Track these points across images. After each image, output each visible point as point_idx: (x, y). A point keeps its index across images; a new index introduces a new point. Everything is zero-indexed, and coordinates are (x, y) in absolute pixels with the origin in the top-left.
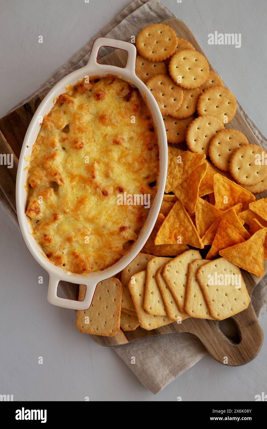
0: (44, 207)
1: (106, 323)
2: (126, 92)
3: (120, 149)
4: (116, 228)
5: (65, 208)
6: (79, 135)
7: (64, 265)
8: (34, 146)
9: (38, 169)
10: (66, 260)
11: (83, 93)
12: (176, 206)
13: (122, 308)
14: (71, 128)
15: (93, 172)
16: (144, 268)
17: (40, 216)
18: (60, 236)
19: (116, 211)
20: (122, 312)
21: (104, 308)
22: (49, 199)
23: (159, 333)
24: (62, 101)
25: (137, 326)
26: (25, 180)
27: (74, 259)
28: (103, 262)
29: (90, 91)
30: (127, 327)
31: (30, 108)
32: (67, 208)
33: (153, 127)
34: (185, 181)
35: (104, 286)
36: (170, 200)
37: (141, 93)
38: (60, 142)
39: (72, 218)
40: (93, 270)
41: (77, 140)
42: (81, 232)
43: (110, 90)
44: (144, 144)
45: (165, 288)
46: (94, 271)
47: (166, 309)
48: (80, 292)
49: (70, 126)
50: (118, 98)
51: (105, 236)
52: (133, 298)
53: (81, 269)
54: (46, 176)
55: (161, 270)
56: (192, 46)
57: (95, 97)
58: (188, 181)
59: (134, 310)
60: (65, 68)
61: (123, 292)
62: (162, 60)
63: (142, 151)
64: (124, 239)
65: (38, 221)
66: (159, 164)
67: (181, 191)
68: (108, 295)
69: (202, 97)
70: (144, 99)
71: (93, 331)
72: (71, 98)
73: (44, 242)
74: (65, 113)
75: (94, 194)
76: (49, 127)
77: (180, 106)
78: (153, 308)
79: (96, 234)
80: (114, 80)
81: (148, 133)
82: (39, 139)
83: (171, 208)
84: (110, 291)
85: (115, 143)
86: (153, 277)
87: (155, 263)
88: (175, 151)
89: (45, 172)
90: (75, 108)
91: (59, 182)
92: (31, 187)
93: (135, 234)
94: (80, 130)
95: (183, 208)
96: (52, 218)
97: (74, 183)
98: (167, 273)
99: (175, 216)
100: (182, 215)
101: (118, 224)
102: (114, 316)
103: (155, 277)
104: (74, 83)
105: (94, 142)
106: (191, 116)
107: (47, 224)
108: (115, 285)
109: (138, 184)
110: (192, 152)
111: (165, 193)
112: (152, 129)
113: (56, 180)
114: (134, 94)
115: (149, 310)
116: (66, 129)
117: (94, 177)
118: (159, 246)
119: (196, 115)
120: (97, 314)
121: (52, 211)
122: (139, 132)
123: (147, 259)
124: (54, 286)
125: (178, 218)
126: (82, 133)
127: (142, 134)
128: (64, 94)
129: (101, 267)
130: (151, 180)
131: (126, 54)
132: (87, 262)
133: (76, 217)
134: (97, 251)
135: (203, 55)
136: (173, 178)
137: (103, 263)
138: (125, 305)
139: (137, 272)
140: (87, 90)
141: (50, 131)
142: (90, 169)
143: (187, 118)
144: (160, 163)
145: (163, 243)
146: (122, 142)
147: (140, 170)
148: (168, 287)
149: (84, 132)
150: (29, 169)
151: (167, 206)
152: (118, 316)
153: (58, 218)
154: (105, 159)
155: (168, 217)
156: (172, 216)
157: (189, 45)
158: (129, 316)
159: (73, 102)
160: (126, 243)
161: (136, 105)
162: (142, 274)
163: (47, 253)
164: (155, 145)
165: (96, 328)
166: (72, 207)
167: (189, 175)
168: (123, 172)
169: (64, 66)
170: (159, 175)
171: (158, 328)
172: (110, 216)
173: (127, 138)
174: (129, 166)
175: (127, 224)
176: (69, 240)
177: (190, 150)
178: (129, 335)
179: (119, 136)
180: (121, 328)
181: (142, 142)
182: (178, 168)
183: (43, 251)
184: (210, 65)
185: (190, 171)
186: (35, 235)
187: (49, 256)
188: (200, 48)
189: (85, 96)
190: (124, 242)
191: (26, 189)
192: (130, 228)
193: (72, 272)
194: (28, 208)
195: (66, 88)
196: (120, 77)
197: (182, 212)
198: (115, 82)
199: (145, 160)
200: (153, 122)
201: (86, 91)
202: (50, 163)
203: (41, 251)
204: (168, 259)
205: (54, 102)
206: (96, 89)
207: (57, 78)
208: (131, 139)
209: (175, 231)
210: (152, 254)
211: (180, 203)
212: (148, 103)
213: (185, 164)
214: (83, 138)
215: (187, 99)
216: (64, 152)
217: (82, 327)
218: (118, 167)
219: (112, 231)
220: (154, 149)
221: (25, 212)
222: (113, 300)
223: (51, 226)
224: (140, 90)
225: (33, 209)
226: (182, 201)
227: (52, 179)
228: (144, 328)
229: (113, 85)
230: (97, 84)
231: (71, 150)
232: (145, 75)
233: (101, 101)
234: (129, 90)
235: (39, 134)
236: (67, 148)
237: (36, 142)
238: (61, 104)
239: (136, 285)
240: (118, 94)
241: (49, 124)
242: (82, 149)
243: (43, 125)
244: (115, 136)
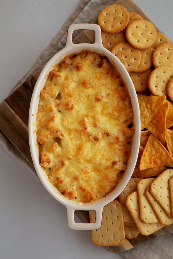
0: (53, 157)
1: (114, 235)
2: (98, 61)
3: (101, 104)
4: (109, 163)
5: (69, 156)
6: (69, 99)
7: (75, 198)
8: (37, 114)
9: (43, 130)
10: (76, 194)
12: (150, 138)
13: (124, 222)
14: (62, 95)
15: (84, 125)
16: (135, 189)
17: (52, 165)
18: (69, 177)
19: (107, 151)
20: (124, 225)
21: (110, 225)
22: (56, 151)
23: (155, 236)
24: (52, 76)
25: (138, 234)
26: (36, 140)
27: (82, 192)
28: (104, 190)
29: (71, 65)
30: (130, 236)
31: (28, 85)
32: (70, 155)
33: (123, 83)
34: (154, 118)
35: (108, 208)
36: (145, 134)
37: (110, 59)
38: (55, 107)
39: (75, 162)
40: (98, 198)
41: (68, 104)
42: (84, 171)
43: (86, 62)
44: (118, 97)
45: (154, 201)
46: (99, 199)
47: (157, 217)
48: (90, 216)
49: (61, 94)
50: (92, 66)
51: (102, 171)
52: (132, 214)
53: (89, 198)
54: (50, 134)
55: (149, 188)
56: (140, 16)
57: (76, 69)
58: (156, 118)
59: (134, 222)
60: (48, 50)
61: (123, 210)
62: (120, 31)
63: (118, 103)
64: (116, 170)
65: (50, 169)
66: (132, 110)
67: (152, 127)
68: (112, 214)
69: (155, 53)
70: (113, 63)
71: (105, 243)
72: (59, 73)
73: (58, 183)
74: (55, 85)
75: (88, 141)
76: (46, 98)
77: (139, 63)
78: (148, 218)
79: (95, 170)
80: (87, 54)
81: (120, 88)
82: (40, 108)
83: (146, 141)
84: (112, 211)
85: (97, 100)
86: (143, 195)
87: (142, 185)
88: (142, 97)
89: (49, 132)
90: (62, 80)
91: (61, 137)
92: (40, 145)
93: (124, 165)
94: (69, 95)
95: (156, 139)
96: (60, 164)
97: (72, 136)
98: (153, 190)
99: (151, 146)
100: (156, 144)
101: (110, 160)
102: (119, 229)
103: (145, 194)
104: (58, 62)
105: (81, 102)
106: (149, 69)
107: (58, 170)
108: (115, 206)
109: (119, 128)
110: (155, 96)
111: (141, 131)
112: (122, 84)
113: (58, 136)
114: (105, 61)
115: (145, 220)
116: (59, 97)
117: (86, 129)
118: (143, 170)
119: (153, 67)
120: (107, 230)
121: (59, 159)
122: (113, 89)
123: (135, 182)
124: (72, 216)
125: (154, 147)
126: (71, 97)
127: (116, 90)
128: (53, 71)
129: (104, 194)
130: (129, 123)
131: (93, 33)
132: (92, 192)
133: (78, 161)
134: (98, 183)
135: (150, 21)
136: (144, 118)
137: (104, 191)
138: (126, 219)
139: (131, 193)
140: (68, 64)
141: (47, 100)
142: (82, 124)
143: (146, 71)
144: (133, 109)
145: (146, 168)
146: (102, 99)
147: (119, 116)
148: (156, 200)
149: (72, 96)
150: (37, 132)
151: (144, 140)
152: (122, 229)
153: (64, 164)
154: (92, 114)
155: (146, 148)
156: (149, 147)
157: (138, 16)
158: (130, 227)
159: (60, 76)
160: (119, 173)
161: (107, 69)
162: (135, 194)
163: (61, 191)
164: (127, 96)
165: (107, 241)
166: (74, 154)
167: (156, 113)
168: (107, 121)
169: (47, 49)
170: (134, 118)
171: (154, 233)
172: (103, 155)
173: (105, 95)
174: (110, 116)
175: (117, 159)
176: (76, 178)
177: (153, 95)
178: (133, 241)
179: (99, 95)
180: (126, 238)
182: (147, 109)
183: (58, 191)
184: (156, 28)
185: (156, 111)
186: (50, 180)
187: (63, 193)
188: (147, 17)
189: (68, 69)
190: (117, 172)
191: (37, 146)
192: (119, 161)
193: (83, 202)
194: (42, 161)
195: (53, 66)
196: (92, 51)
197: (156, 142)
198: (88, 55)
199: (122, 109)
200: (122, 79)
201: (68, 66)
202: (51, 124)
203: (57, 191)
204: (152, 179)
205: (46, 78)
206: (75, 63)
207: (44, 61)
208: (108, 95)
209: (154, 157)
210: (138, 177)
211: (153, 135)
212: (116, 66)
213: (151, 106)
214: (73, 101)
215: (144, 57)
216: (60, 114)
217: (96, 242)
218: (102, 118)
219: (107, 166)
220: (126, 100)
221: (40, 164)
222: (117, 217)
223: (61, 171)
224: (108, 57)
225: (45, 161)
226: (154, 134)
227: (55, 135)
228: (144, 234)
229: (87, 57)
230: (75, 59)
231: (65, 111)
232: (109, 45)
233: (80, 71)
234: (101, 59)
235: (39, 104)
236: (62, 110)
237: (38, 110)
238: (52, 79)
239: (132, 204)
240: (93, 63)
241: (46, 95)
242: (73, 109)
243: (41, 97)
244: (96, 95)
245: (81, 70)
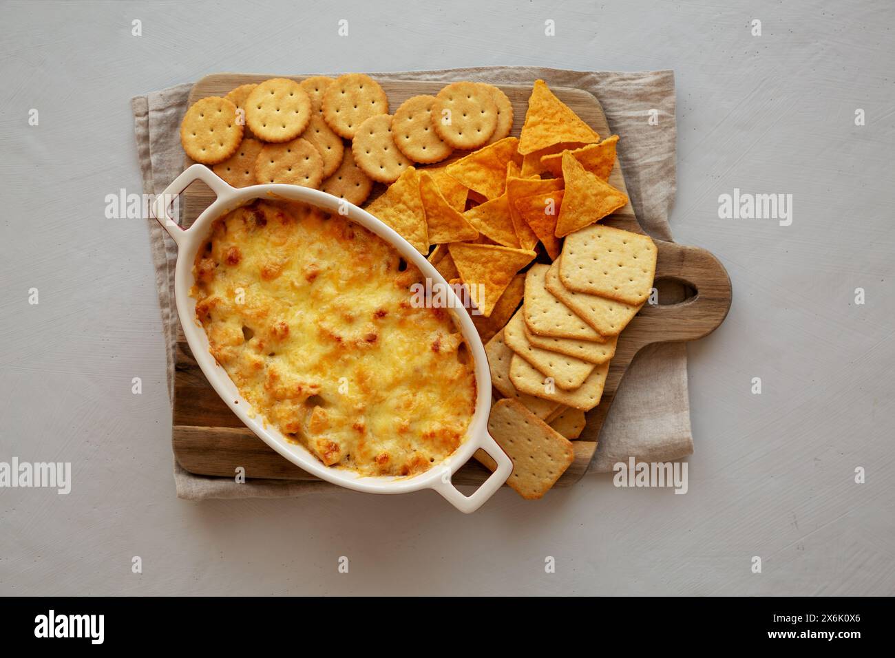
0: (335, 435)
1: (550, 456)
2: (251, 216)
3: (324, 278)
4: (428, 356)
5: (355, 406)
6: (268, 322)
7: (432, 460)
8: (241, 394)
9: (276, 408)
10: (427, 452)
11: (213, 277)
12: (453, 252)
13: (544, 421)
14: (249, 326)
15: (331, 336)
16: (512, 352)
17: (345, 448)
18: (389, 438)
19: (406, 340)
20: (549, 424)
21: (528, 446)
22: (328, 420)
23: (613, 392)
24: (205, 315)
25: (583, 416)
26: (280, 435)
27: (433, 441)
28: (463, 403)
29: (217, 265)
30: (577, 432)
31: (185, 364)
32: (357, 404)
33: (324, 212)
34: (428, 217)
35: (499, 425)
36: (440, 255)
37: (268, 198)
38: (259, 354)
39: (375, 406)
40: (465, 425)
41: (273, 329)
42: (403, 407)
43: (234, 238)
44: (339, 240)
45: (555, 342)
46: (468, 424)
47: (584, 360)
48: (484, 464)
49: (247, 326)
50: (251, 235)
51: (431, 377)
52: (541, 396)
53: (453, 439)
54: (294, 404)
55: (530, 332)
56: (248, 85)
57: (230, 264)
58: (430, 213)
59: (558, 405)
60: (161, 284)
61: (524, 404)
62: (240, 140)
63: (348, 249)
64: (450, 355)
65: (348, 456)
66: (380, 238)
67: (438, 233)
68: (514, 427)
69: (328, 119)
70: (277, 199)
71: (549, 480)
72: (211, 298)
73: (384, 467)
74: (223, 321)
75: (363, 355)
76: (230, 355)
77: (320, 157)
78: (571, 377)
79: (419, 388)
80: (224, 223)
81: (328, 226)
82: (236, 379)
83: (452, 262)
84: (510, 422)
85: (311, 280)
86: (530, 349)
87: (514, 332)
88: (377, 204)
89: (288, 401)
90: (227, 302)
91: (314, 391)
92: (295, 435)
93: (454, 335)
94: (263, 315)
95: (464, 246)
96: (357, 433)
97: (329, 372)
98: (538, 327)
99: (467, 264)
100: (470, 253)
101: (424, 349)
102: (547, 439)
103: (534, 346)
104: (192, 281)
105: (290, 306)
106: (344, 151)
107: (361, 446)
108: (507, 409)
109: (390, 285)
110: (395, 182)
111: (426, 257)
112: (326, 215)
113: (308, 394)
114: (263, 208)
115: (571, 385)
116: (248, 333)
117: (339, 339)
118: (492, 313)
119: (347, 142)
120: (531, 459)
121: (347, 427)
122: (318, 236)
123: (500, 342)
124: (453, 494)
125: (473, 262)
126: (266, 315)
127: (325, 234)
128: (198, 303)
129: (469, 410)
130: (396, 263)
131: (198, 182)
132: (448, 426)
133: (377, 400)
134: (443, 402)
135: (271, 78)
136: (413, 232)
137: (465, 405)
138: (543, 413)
139: (509, 366)
140: (212, 269)
141: (235, 356)
142: (326, 337)
143: (343, 158)
144: (380, 236)
145: (493, 305)
146: (317, 269)
147: (371, 269)
148: (557, 338)
149: (267, 312)
150: (269, 421)
151: (447, 265)
152: (551, 432)
153: (361, 426)
154: (325, 307)
155: (461, 275)
156: (465, 268)
157: (246, 87)
158: (562, 417)
159: (218, 300)
160: (459, 355)
161: (278, 216)
162: (515, 360)
163: (400, 472)
164: (350, 226)
165: (548, 474)
166: (360, 396)
167: (423, 208)
168: (359, 294)
169: (158, 282)
170: (396, 249)
171: (604, 388)
172: (407, 352)
173: (316, 257)
174: (356, 282)
175: (433, 337)
176: (403, 431)
177: (390, 183)
178: (584, 437)
179: (305, 267)
180: (571, 440)
181: (334, 241)
182: (404, 215)
183: (395, 475)
184: (292, 79)
185: (418, 202)
186: (364, 473)
187: (405, 472)
188: (260, 77)
189: (219, 277)
190: (455, 356)
191: (293, 442)
192: (441, 336)
193: (449, 455)
194: (322, 458)
195: (191, 296)
196: (226, 212)
197: (467, 249)
198: (228, 224)
199: (362, 253)
200: (318, 208)
201: (213, 272)
202: (278, 387)
203: (394, 478)
204: (519, 312)
205: (199, 326)
206: (220, 257)
207: (168, 303)
208: (320, 252)
209: (487, 276)
210: (498, 331)
211: (454, 244)
212: (287, 197)
213: (405, 203)
214: (276, 321)
215: (317, 141)
216: (277, 357)
217: (534, 493)
218: (347, 297)
219: (429, 364)
220: (355, 233)
221: (325, 465)
222: (526, 425)
223: (367, 443)
224: (261, 197)
225: (326, 452)
226: (453, 241)
227: (304, 399)
228: (592, 408)
229: (230, 229)
230: (214, 250)
231: (281, 345)
232: (247, 176)
233: (240, 260)
234: (252, 211)
235: (229, 376)
236: (274, 349)
237: (237, 386)
238: (209, 317)
239: (526, 380)
240: (248, 230)
241: (225, 352)
242: (290, 330)
243: (222, 362)
244: (302, 273)
245: (241, 258)
